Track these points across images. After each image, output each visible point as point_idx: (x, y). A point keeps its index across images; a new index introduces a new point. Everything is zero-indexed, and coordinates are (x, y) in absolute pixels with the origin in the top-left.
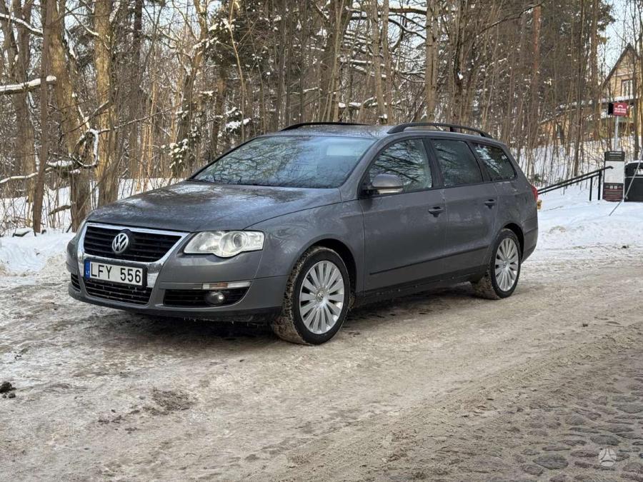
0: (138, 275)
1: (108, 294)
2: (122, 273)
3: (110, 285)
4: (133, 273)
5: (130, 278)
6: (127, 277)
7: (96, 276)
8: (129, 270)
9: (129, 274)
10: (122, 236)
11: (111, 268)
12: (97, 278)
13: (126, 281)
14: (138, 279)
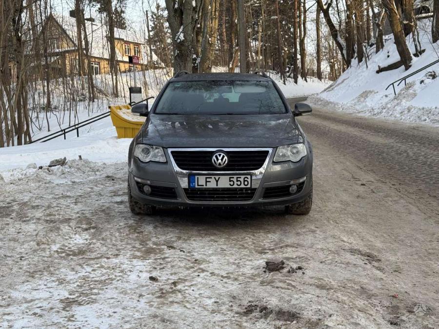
0: (247, 181)
1: (213, 197)
2: (230, 181)
3: (219, 191)
4: (242, 180)
5: (239, 183)
6: (236, 183)
7: (203, 186)
8: (237, 178)
9: (237, 181)
10: (220, 155)
11: (219, 178)
12: (205, 187)
13: (235, 186)
14: (246, 183)
